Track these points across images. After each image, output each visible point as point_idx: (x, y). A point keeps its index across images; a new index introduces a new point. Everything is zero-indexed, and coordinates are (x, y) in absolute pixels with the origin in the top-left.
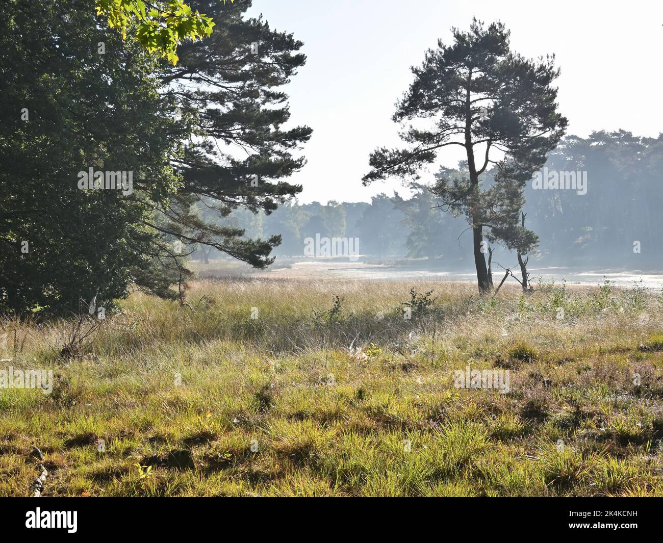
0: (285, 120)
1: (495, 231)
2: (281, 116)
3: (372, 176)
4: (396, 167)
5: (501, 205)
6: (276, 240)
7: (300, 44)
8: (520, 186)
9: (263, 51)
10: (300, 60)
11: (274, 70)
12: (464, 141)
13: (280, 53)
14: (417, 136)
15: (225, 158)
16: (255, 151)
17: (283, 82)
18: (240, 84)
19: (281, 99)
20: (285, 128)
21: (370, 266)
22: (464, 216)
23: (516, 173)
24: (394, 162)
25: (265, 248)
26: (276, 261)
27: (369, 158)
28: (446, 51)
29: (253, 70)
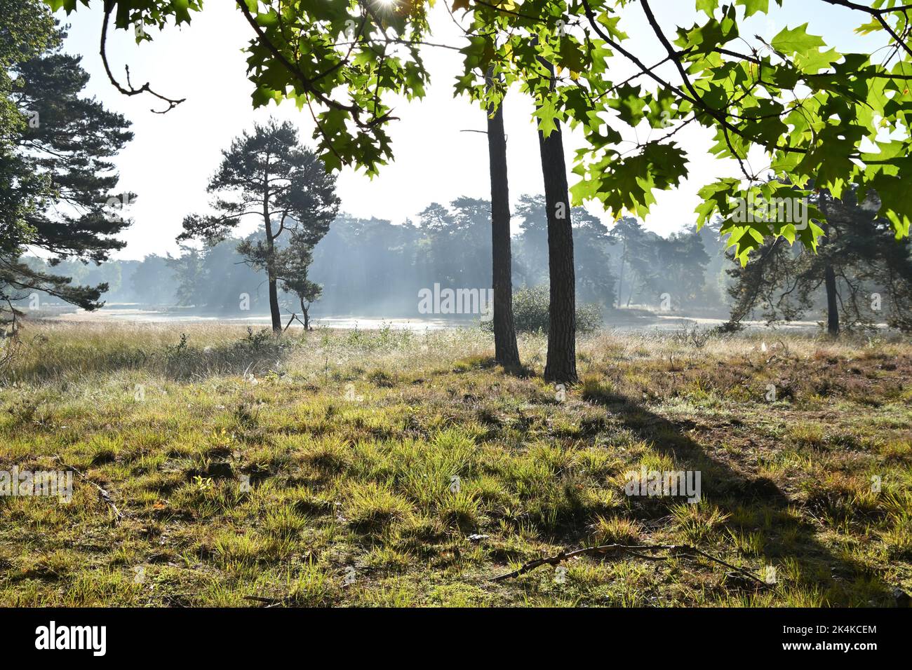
0: (113, 186)
1: (288, 283)
2: (111, 182)
3: (184, 236)
4: (204, 230)
5: (293, 263)
6: (104, 287)
7: (129, 123)
8: (309, 248)
9: (94, 127)
10: (129, 137)
11: (103, 143)
12: (263, 212)
13: (111, 130)
14: (224, 205)
15: (60, 215)
16: (85, 211)
17: (112, 154)
18: (71, 153)
19: (109, 168)
20: (113, 192)
21: (145, 312)
22: (264, 271)
23: (306, 238)
24: (204, 226)
25: (94, 294)
26: (106, 304)
27: (183, 221)
28: (249, 139)
29: (84, 142)
